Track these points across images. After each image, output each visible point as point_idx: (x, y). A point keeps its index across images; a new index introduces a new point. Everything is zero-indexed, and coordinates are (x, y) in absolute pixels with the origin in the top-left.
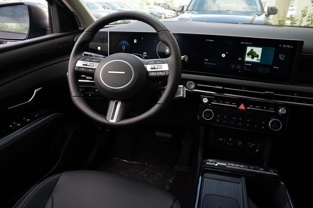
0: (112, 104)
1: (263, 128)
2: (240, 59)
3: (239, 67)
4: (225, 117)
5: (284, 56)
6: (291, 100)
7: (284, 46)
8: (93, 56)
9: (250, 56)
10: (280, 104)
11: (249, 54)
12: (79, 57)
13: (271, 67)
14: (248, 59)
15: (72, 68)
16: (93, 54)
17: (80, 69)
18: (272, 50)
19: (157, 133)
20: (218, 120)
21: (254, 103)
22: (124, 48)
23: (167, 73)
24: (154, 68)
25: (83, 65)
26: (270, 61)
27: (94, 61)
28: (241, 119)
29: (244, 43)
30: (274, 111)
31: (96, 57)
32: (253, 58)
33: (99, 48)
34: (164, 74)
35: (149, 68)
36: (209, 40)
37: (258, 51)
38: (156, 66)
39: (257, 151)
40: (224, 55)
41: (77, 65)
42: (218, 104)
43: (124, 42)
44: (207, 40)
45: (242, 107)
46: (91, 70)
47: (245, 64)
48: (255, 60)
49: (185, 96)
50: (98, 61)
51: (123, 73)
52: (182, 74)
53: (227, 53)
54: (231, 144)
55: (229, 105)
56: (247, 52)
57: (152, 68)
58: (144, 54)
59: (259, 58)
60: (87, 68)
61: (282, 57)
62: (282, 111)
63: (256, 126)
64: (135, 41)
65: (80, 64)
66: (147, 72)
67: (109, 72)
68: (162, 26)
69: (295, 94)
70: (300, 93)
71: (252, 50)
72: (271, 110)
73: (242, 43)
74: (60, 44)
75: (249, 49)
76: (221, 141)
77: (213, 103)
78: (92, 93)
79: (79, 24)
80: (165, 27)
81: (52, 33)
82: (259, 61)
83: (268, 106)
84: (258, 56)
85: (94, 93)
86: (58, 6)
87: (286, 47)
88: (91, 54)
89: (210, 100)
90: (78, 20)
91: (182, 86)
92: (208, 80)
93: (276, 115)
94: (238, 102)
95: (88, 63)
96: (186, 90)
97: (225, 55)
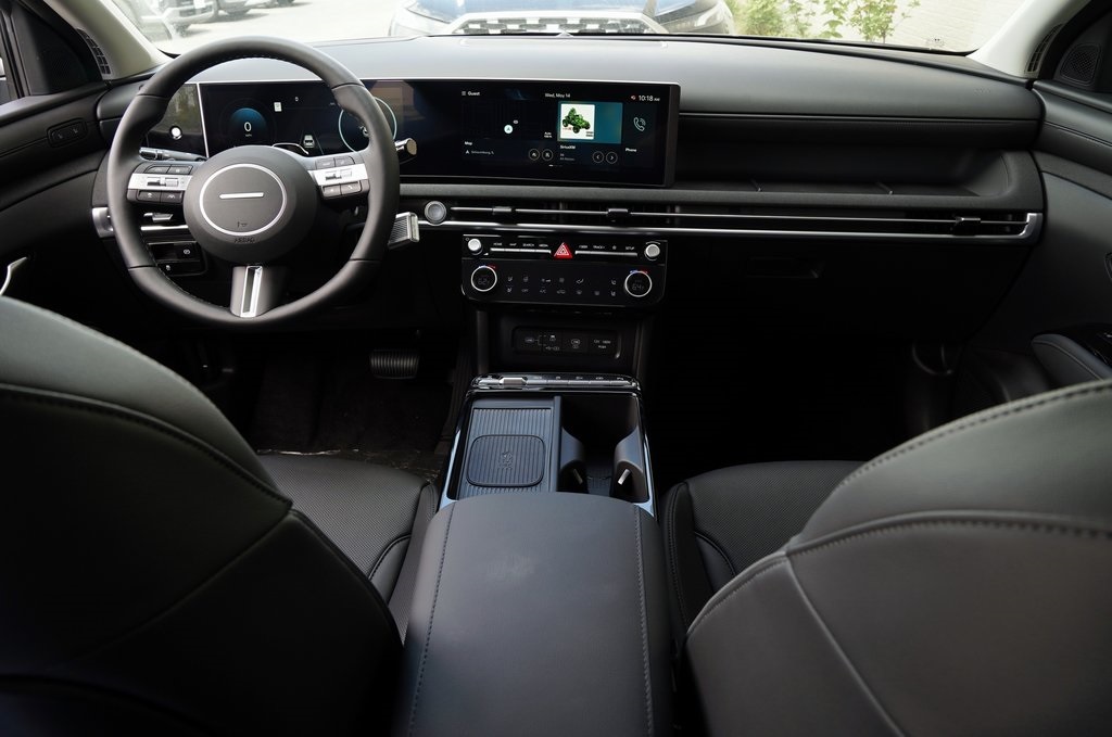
0: (240, 276)
1: (613, 294)
2: (548, 135)
3: (547, 155)
4: (526, 280)
5: (643, 121)
6: (672, 222)
7: (642, 98)
8: (166, 158)
9: (570, 126)
10: (649, 236)
11: (567, 122)
12: (132, 164)
13: (619, 149)
14: (566, 133)
15: (121, 195)
16: (166, 153)
17: (142, 197)
18: (616, 109)
19: (376, 362)
20: (509, 290)
21: (591, 240)
22: (248, 127)
23: (365, 187)
24: (334, 177)
25: (150, 184)
26: (615, 135)
27: (178, 171)
28: (562, 280)
29: (553, 96)
30: (635, 254)
31: (177, 160)
32: (576, 130)
33: (176, 133)
34: (356, 189)
35: (320, 177)
36: (470, 93)
37: (587, 112)
38: (337, 171)
39: (618, 356)
40: (508, 129)
41: (131, 186)
42: (507, 250)
43: (249, 111)
44: (464, 93)
45: (563, 251)
46: (172, 196)
47: (562, 147)
48: (583, 135)
49: (418, 238)
50: (186, 170)
51: (261, 195)
52: (402, 186)
53: (516, 122)
54: (557, 349)
55: (533, 251)
56: (563, 117)
57: (328, 178)
58: (307, 141)
59: (592, 129)
60: (161, 191)
61: (639, 124)
62: (652, 251)
63: (597, 293)
64: (278, 107)
65: (139, 182)
66: (318, 189)
67: (222, 196)
68: (341, 73)
69: (677, 209)
70: (688, 206)
71: (573, 111)
72: (629, 251)
73: (547, 95)
74: (56, 128)
75: (565, 109)
76: (530, 344)
77: (493, 249)
78: (175, 260)
79: (101, 62)
80: (349, 76)
81: (21, 94)
82: (592, 138)
83: (621, 241)
84: (587, 126)
85: (181, 261)
86: (29, 15)
87: (646, 101)
88: (160, 151)
89: (486, 244)
90: (98, 51)
91: (408, 214)
92: (476, 194)
93: (642, 261)
94: (553, 240)
95: (162, 179)
96: (420, 225)
97: (510, 127)
